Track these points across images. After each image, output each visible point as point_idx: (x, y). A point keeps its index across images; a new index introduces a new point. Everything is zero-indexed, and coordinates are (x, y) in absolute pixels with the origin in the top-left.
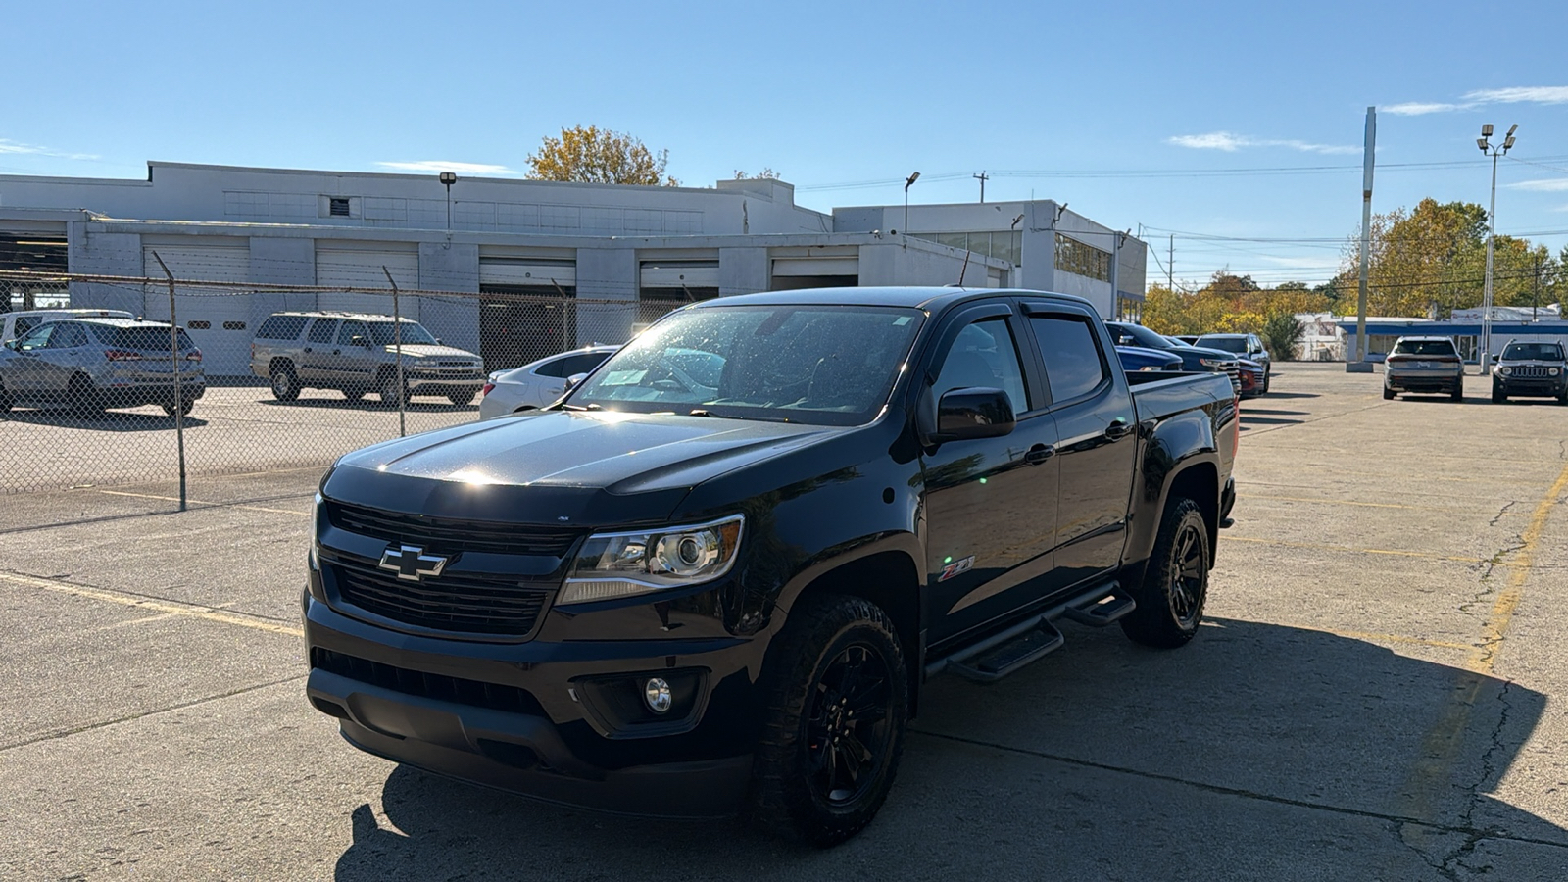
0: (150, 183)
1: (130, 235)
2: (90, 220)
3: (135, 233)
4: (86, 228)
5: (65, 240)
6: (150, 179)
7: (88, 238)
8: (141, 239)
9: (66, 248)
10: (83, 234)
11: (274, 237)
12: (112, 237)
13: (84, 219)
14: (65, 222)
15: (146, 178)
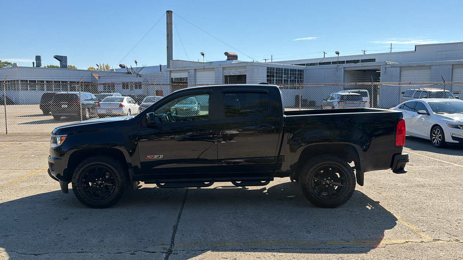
0: (415, 52)
1: (397, 68)
2: (387, 64)
3: (398, 67)
4: (385, 67)
5: (380, 70)
6: (415, 50)
7: (386, 69)
8: (400, 69)
9: (380, 72)
10: (385, 68)
11: (439, 65)
12: (392, 69)
13: (385, 64)
14: (380, 65)
15: (414, 50)
